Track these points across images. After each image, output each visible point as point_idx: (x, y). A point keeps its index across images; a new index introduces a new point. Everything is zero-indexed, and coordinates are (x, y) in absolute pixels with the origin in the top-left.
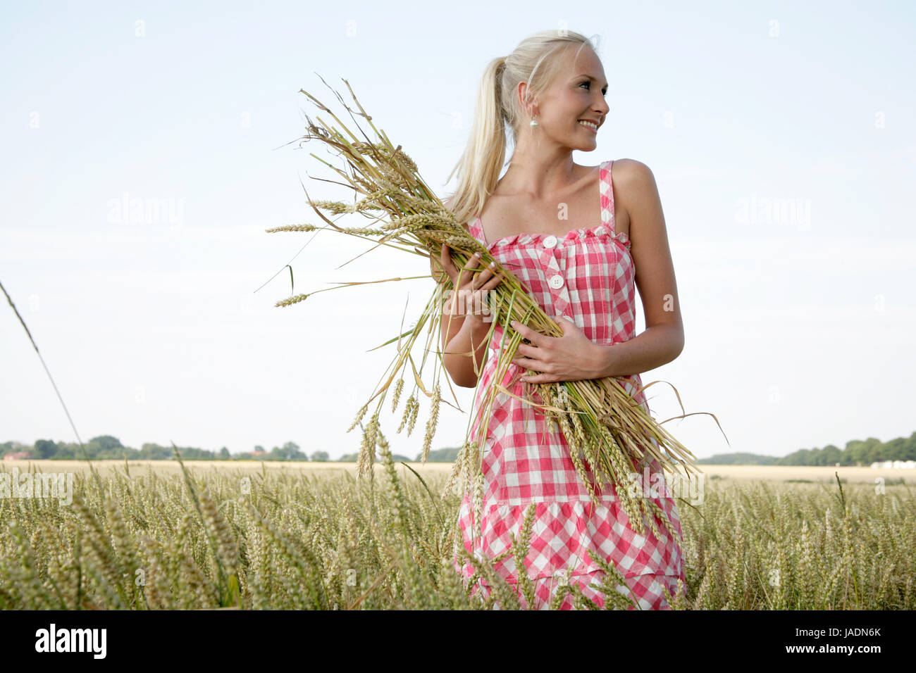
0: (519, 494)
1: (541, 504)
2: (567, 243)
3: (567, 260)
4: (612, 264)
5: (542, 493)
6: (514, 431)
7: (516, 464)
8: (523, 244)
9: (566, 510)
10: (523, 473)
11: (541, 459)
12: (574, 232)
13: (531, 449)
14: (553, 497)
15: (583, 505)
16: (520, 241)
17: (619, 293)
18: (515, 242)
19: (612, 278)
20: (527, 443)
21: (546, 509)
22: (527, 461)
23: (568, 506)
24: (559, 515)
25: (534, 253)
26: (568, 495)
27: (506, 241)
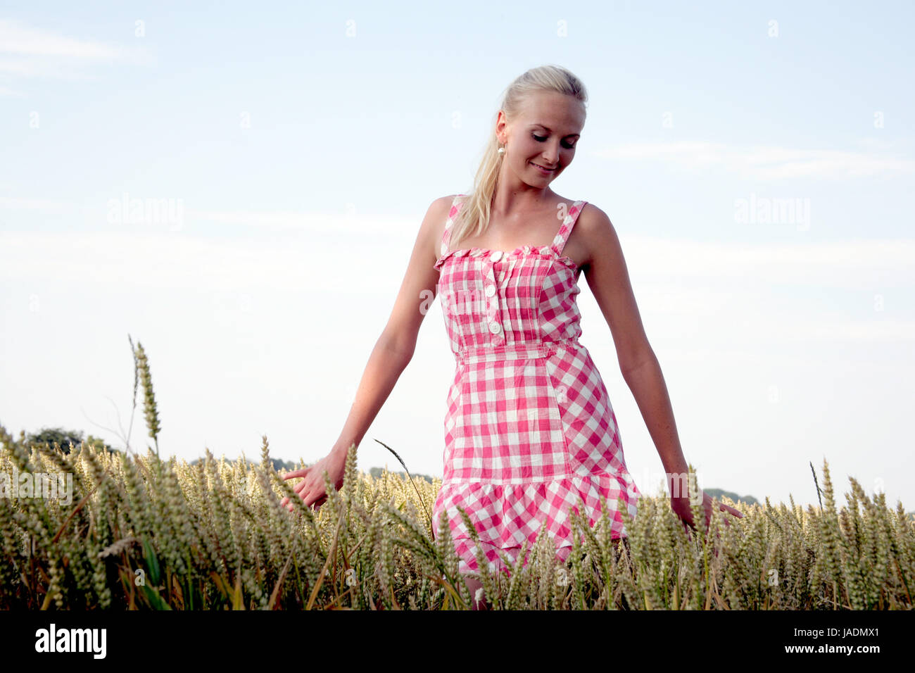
0: (462, 475)
1: (477, 483)
2: (510, 258)
3: (507, 272)
4: (541, 277)
5: (480, 476)
6: (465, 424)
7: (463, 451)
8: (474, 257)
9: (497, 492)
10: (468, 459)
11: (484, 448)
12: (521, 248)
13: (476, 439)
14: (489, 480)
15: (514, 488)
16: (471, 254)
17: (546, 302)
18: (467, 255)
19: (539, 288)
20: (473, 434)
21: (480, 487)
22: (473, 449)
23: (501, 489)
24: (490, 493)
25: (479, 265)
26: (503, 479)
27: (460, 254)
